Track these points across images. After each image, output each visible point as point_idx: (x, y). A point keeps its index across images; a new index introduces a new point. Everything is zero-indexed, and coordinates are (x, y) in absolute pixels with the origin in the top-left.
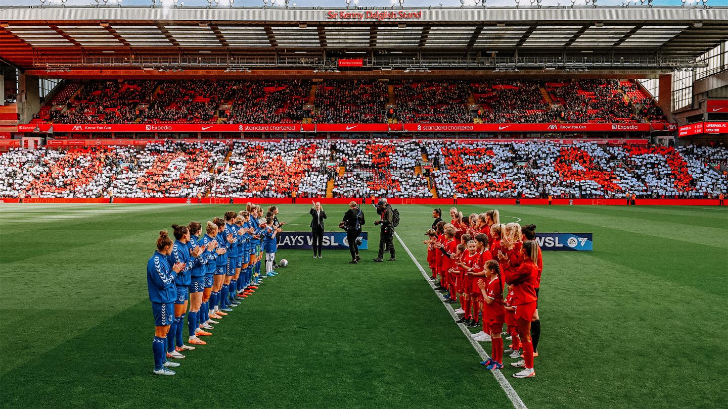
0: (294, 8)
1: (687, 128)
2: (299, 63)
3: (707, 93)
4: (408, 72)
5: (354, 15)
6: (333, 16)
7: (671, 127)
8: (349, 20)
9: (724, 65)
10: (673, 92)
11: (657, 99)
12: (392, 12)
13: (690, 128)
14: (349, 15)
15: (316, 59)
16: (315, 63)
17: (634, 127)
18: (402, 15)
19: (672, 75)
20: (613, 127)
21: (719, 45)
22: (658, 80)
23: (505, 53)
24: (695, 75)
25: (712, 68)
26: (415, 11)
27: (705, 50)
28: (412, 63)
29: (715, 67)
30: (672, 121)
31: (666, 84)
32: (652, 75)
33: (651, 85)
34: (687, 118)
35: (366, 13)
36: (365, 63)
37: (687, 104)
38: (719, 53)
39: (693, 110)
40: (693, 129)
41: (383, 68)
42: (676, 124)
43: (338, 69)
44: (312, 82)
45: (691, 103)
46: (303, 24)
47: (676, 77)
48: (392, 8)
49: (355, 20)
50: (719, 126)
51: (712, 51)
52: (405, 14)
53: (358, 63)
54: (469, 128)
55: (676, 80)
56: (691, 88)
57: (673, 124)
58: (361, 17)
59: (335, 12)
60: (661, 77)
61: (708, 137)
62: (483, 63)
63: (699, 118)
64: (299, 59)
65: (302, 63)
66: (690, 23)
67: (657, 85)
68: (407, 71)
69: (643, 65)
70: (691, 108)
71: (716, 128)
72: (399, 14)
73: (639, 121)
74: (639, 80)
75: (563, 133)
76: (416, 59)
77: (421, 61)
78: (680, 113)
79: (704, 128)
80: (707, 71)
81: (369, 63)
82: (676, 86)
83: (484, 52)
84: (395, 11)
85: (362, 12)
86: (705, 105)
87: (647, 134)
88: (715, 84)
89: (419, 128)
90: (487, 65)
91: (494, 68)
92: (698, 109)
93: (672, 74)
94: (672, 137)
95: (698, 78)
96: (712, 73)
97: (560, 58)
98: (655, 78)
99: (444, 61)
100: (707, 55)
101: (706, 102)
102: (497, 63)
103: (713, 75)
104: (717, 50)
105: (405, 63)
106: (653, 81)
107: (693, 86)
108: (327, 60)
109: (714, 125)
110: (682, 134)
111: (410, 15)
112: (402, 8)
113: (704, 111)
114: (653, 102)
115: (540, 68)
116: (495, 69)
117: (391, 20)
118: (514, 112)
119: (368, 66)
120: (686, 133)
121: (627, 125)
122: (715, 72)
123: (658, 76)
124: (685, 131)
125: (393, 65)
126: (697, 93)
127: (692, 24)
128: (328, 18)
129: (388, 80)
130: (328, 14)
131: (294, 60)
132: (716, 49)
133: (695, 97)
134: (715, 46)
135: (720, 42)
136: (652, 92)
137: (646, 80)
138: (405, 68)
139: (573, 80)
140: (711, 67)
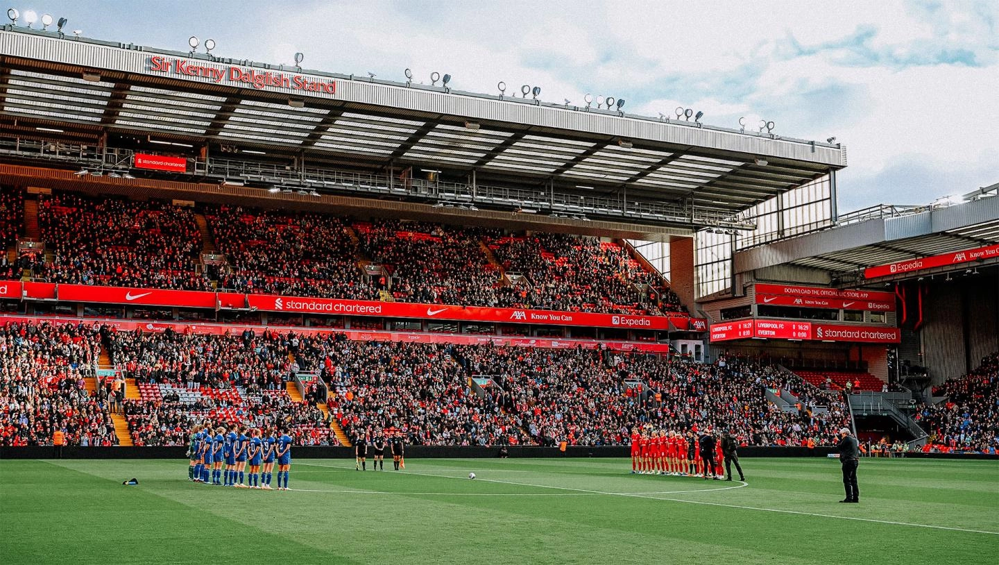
0: (77, 39)
1: (725, 328)
2: (45, 152)
3: (754, 273)
4: (275, 194)
5: (206, 71)
6: (163, 66)
7: (699, 325)
8: (193, 79)
9: (783, 230)
10: (696, 266)
11: (667, 276)
12: (281, 76)
13: (730, 328)
14: (195, 70)
15: (85, 147)
16: (83, 156)
17: (644, 322)
18: (301, 85)
19: (695, 238)
20: (614, 320)
21: (773, 197)
22: (667, 246)
23: (453, 176)
24: (733, 242)
25: (762, 232)
26: (325, 80)
27: (750, 203)
28: (286, 175)
29: (768, 231)
30: (697, 315)
31: (683, 253)
32: (657, 235)
33: (657, 253)
34: (722, 311)
35: (231, 70)
36: (190, 166)
37: (722, 288)
38: (774, 209)
39: (733, 298)
40: (735, 330)
41: (228, 180)
42: (705, 320)
43: (131, 173)
44: (25, 192)
45: (729, 285)
46: (92, 74)
47: (699, 242)
48: (280, 68)
49: (207, 81)
50: (775, 326)
51: (761, 206)
52: (305, 82)
53: (178, 165)
54: (371, 310)
55: (699, 247)
56: (728, 263)
57: (700, 320)
58: (219, 77)
59: (168, 59)
60: (674, 241)
61: (786, 345)
62: (416, 189)
63: (743, 312)
64: (45, 143)
65: (54, 153)
66: (748, 160)
67: (667, 252)
68: (274, 190)
69: (668, 218)
70: (730, 295)
71: (770, 329)
72: (294, 80)
73: (648, 313)
74: (632, 242)
75: (534, 327)
76: (292, 169)
77: (303, 173)
78: (709, 302)
79: (754, 329)
80: (754, 236)
81: (199, 167)
82: (701, 257)
83: (418, 170)
84: (286, 75)
85: (220, 67)
86: (752, 293)
87: (663, 335)
88: (768, 258)
89: (279, 304)
90: (423, 193)
91: (434, 201)
92: (742, 297)
93: (693, 236)
94: (700, 343)
95: (739, 247)
96: (763, 240)
97: (542, 193)
98: (662, 242)
99: (382, 182)
100: (754, 209)
101: (754, 288)
102: (441, 191)
103: (767, 243)
104: (771, 204)
105: (271, 174)
106: (658, 245)
107: (732, 258)
108: (109, 150)
109: (767, 326)
110: (716, 337)
111: (314, 87)
112: (300, 70)
113: (751, 300)
114: (660, 281)
115: (511, 208)
116: (436, 203)
117: (277, 90)
118: (446, 283)
119: (198, 172)
120: (724, 335)
121: (634, 318)
122: (769, 239)
123: (668, 239)
124: (722, 332)
125: (249, 176)
126: (740, 271)
127: (753, 161)
128: (151, 69)
129: (192, 203)
130: (151, 61)
131: (34, 145)
132: (767, 202)
133: (737, 278)
134: (767, 198)
135: (776, 193)
136: (657, 265)
137: (645, 242)
138: (271, 185)
139: (528, 233)
140: (761, 230)
